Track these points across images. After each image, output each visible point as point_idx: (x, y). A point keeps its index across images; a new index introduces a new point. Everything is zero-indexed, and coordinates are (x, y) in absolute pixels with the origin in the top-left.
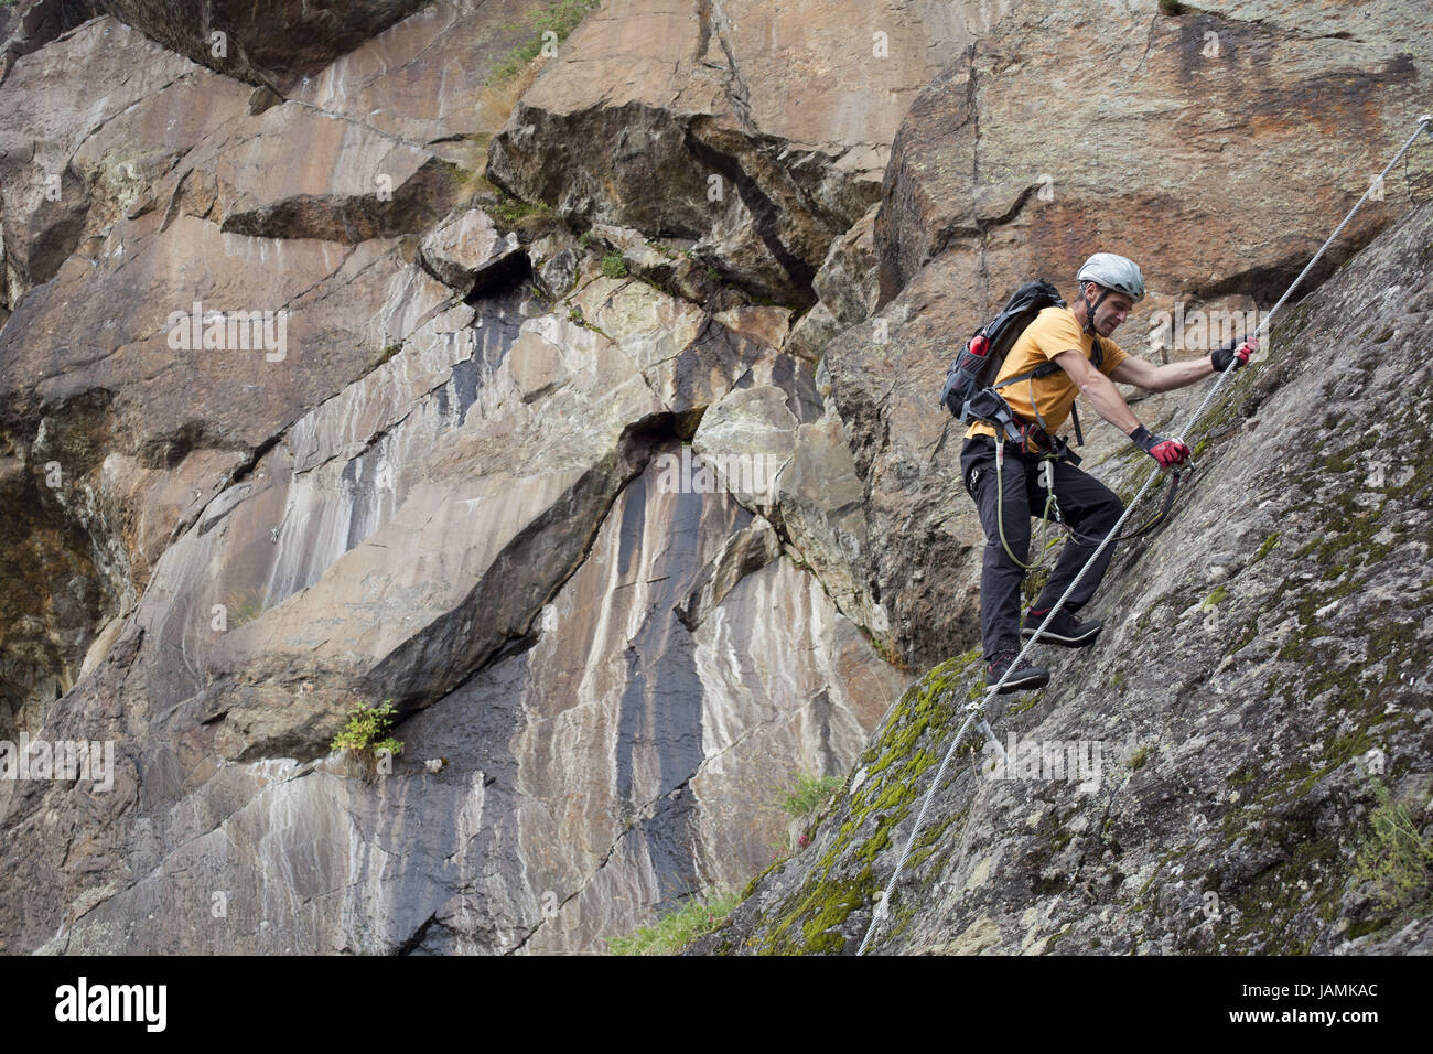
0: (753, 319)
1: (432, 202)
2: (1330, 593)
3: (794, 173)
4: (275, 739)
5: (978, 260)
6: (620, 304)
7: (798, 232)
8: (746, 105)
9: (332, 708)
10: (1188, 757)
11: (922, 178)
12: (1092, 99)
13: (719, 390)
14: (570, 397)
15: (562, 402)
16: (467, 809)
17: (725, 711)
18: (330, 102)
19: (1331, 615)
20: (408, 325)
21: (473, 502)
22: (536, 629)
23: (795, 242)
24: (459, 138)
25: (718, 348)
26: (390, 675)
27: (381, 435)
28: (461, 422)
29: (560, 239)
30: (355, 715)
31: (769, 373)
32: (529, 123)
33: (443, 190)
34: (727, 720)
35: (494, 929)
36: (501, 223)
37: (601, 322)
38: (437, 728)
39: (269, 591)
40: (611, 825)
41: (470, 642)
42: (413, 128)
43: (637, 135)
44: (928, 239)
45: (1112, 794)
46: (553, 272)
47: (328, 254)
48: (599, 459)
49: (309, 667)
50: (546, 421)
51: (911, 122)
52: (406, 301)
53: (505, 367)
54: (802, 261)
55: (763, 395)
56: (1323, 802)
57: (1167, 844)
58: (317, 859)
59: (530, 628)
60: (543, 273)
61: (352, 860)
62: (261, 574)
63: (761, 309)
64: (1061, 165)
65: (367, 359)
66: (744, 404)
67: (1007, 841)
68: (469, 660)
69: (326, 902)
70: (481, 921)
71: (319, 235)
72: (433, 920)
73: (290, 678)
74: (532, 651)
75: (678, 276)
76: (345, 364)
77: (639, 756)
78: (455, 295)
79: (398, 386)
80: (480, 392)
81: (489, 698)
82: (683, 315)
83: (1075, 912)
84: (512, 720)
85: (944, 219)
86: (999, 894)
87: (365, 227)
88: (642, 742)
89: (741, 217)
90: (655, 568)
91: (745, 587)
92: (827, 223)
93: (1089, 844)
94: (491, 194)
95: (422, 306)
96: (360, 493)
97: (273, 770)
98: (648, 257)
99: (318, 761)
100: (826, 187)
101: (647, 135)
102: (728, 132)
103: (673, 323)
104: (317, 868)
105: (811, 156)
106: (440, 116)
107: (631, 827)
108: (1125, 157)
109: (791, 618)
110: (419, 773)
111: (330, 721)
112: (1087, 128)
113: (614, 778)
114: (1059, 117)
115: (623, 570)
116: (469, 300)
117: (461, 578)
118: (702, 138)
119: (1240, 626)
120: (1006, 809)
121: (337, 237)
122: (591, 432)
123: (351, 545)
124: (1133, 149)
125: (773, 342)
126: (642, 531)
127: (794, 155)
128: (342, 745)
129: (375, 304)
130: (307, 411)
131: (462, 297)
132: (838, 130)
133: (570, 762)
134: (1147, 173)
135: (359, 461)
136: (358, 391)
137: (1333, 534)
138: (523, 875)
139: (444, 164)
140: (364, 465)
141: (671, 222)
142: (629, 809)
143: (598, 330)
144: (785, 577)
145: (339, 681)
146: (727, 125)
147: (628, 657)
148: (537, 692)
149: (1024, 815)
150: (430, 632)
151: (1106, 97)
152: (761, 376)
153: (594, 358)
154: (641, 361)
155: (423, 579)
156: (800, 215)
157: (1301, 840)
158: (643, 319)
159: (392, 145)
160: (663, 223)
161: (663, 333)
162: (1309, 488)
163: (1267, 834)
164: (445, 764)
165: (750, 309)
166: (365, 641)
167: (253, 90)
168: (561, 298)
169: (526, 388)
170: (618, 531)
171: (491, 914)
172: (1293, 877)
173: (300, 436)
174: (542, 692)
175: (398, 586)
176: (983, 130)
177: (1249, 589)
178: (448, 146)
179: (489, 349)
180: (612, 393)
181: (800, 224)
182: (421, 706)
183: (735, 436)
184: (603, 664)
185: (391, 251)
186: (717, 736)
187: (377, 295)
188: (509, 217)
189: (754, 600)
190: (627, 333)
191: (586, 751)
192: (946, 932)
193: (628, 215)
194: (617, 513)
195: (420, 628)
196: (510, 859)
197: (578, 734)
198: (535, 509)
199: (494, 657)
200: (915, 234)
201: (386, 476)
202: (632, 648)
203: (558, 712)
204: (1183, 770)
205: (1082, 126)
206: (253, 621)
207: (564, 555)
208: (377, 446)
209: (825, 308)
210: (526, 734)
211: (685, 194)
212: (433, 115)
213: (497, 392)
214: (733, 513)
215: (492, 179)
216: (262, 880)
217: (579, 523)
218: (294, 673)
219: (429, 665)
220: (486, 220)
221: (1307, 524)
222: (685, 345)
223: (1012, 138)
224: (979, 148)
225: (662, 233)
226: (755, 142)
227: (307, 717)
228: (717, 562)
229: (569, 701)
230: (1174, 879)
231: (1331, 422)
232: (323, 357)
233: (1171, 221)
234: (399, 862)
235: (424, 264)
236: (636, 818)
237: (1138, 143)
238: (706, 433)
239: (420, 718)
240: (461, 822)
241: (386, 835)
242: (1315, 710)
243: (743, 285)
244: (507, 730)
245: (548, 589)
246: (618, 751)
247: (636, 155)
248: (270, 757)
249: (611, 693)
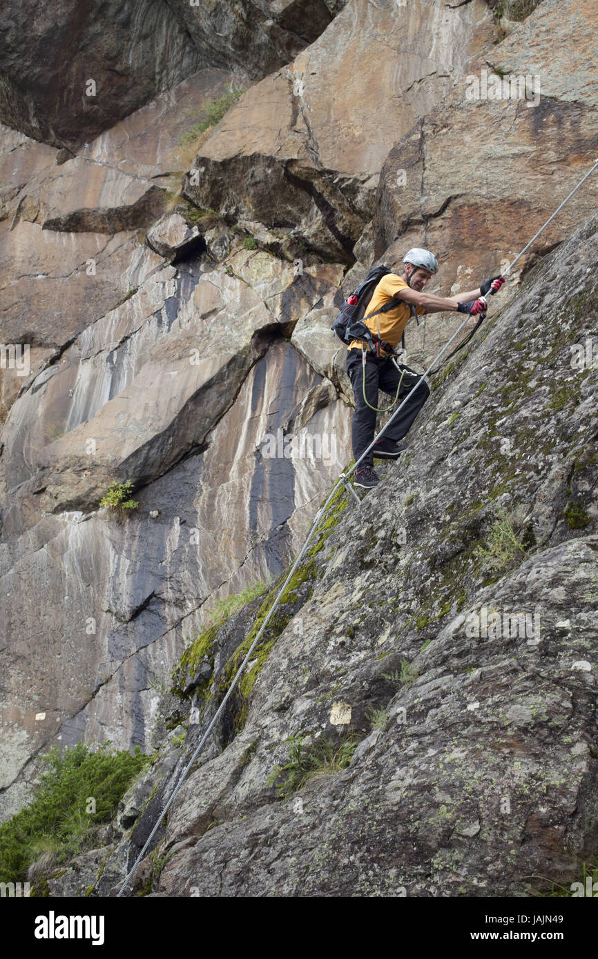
0: (324, 271)
1: (154, 210)
2: (504, 413)
3: (341, 189)
4: (71, 501)
5: (423, 237)
6: (253, 264)
7: (347, 222)
8: (317, 153)
9: (99, 484)
10: (431, 498)
11: (394, 193)
12: (485, 147)
13: (305, 310)
14: (225, 315)
15: (222, 318)
16: (171, 537)
17: (307, 483)
18: (99, 157)
19: (502, 425)
20: (141, 279)
21: (174, 374)
22: (208, 441)
23: (345, 228)
24: (167, 175)
25: (305, 287)
26: (130, 466)
27: (127, 338)
28: (169, 330)
29: (221, 229)
30: (112, 488)
31: (332, 300)
32: (202, 166)
33: (159, 204)
34: (308, 488)
35: (185, 599)
36: (189, 221)
37: (243, 274)
38: (156, 494)
39: (68, 423)
40: (246, 544)
41: (172, 448)
42: (143, 170)
43: (259, 171)
44: (397, 226)
45: (397, 518)
46: (217, 247)
47: (99, 240)
48: (241, 349)
49: (88, 463)
50: (213, 329)
51: (389, 162)
52: (140, 265)
53: (191, 300)
54: (349, 238)
55: (328, 313)
56: (483, 520)
57: (419, 543)
58: (93, 563)
59: (204, 440)
60: (212, 248)
61: (111, 564)
62: (64, 414)
63: (329, 265)
64: (468, 184)
65: (119, 297)
66: (318, 317)
67: (351, 544)
68: (172, 458)
69: (98, 586)
70: (178, 595)
71: (94, 230)
72: (153, 595)
73: (78, 469)
74: (205, 453)
75: (283, 248)
76: (107, 300)
77: (261, 508)
78: (166, 261)
79: (136, 311)
80: (179, 314)
81: (183, 478)
82: (286, 269)
83: (377, 578)
84: (195, 490)
85: (405, 215)
86: (346, 570)
87: (118, 225)
88: (262, 500)
89: (316, 215)
90: (271, 407)
91: (319, 416)
92: (362, 217)
93: (385, 543)
94: (184, 205)
95: (148, 268)
96: (115, 370)
97: (70, 518)
98: (267, 238)
99: (94, 513)
100: (360, 197)
101: (264, 171)
102: (307, 168)
103: (281, 274)
104: (93, 568)
105: (351, 181)
106: (158, 162)
107: (256, 545)
108: (501, 179)
109: (342, 433)
110: (146, 518)
111: (99, 491)
112: (482, 164)
113: (248, 519)
114: (467, 157)
115: (254, 409)
116: (173, 264)
117: (167, 414)
118: (293, 172)
119: (462, 431)
120: (352, 527)
121: (103, 231)
122: (236, 334)
123: (111, 397)
124: (506, 174)
125: (334, 283)
126: (264, 387)
127: (342, 180)
128: (106, 504)
129: (124, 267)
130: (88, 326)
131: (169, 262)
132: (365, 165)
133: (225, 511)
134: (513, 187)
135: (115, 352)
136: (114, 315)
137: (511, 383)
138: (200, 571)
139: (160, 189)
140: (118, 355)
141: (280, 219)
142: (255, 536)
143: (241, 279)
144: (340, 412)
145: (104, 470)
146: (306, 164)
147: (256, 455)
148: (208, 474)
149: (359, 530)
150: (151, 444)
151: (493, 146)
152: (328, 302)
153: (239, 294)
154: (264, 295)
155: (147, 415)
156: (346, 213)
157: (472, 539)
158: (265, 272)
159: (131, 180)
160: (275, 219)
161: (275, 280)
162: (504, 360)
163: (458, 537)
164: (160, 513)
165: (323, 265)
166: (117, 449)
167: (59, 151)
168: (221, 261)
169: (203, 311)
170: (251, 388)
171: (183, 591)
172: (466, 558)
173: (84, 339)
174: (211, 474)
175: (134, 419)
176: (427, 166)
177: (470, 412)
178: (162, 179)
179: (184, 290)
180: (248, 313)
181: (347, 218)
182: (147, 483)
183: (313, 335)
184: (243, 459)
185: (132, 238)
186: (302, 496)
187: (124, 262)
188: (194, 218)
189: (323, 423)
190: (256, 280)
191: (233, 505)
192: (323, 590)
193: (256, 215)
194: (251, 378)
195: (146, 441)
196: (194, 563)
197: (229, 497)
198: (206, 377)
199: (186, 456)
200: (391, 224)
201: (129, 361)
202: (258, 451)
203: (219, 485)
204: (427, 506)
205: (479, 162)
206: (60, 439)
207: (222, 401)
208: (125, 344)
209: (360, 264)
210: (202, 497)
211: (286, 203)
212: (153, 162)
213: (188, 313)
214: (312, 377)
215: (184, 197)
216: (65, 575)
217: (230, 383)
218: (80, 466)
219: (151, 460)
220: (181, 219)
221: (500, 378)
222: (288, 286)
223: (442, 169)
224: (424, 176)
225: (275, 224)
226: (322, 173)
227: (87, 489)
228: (303, 403)
229: (225, 479)
230: (417, 560)
231: (521, 324)
232: (96, 296)
233: (525, 214)
234: (135, 566)
235: (149, 245)
236: (259, 541)
237: (508, 171)
238: (298, 335)
239: (146, 489)
240: (167, 544)
241: (129, 551)
242: (487, 473)
243: (319, 252)
244: (192, 495)
245: (214, 420)
246: (250, 505)
247: (259, 182)
248: (68, 511)
249: (246, 475)
